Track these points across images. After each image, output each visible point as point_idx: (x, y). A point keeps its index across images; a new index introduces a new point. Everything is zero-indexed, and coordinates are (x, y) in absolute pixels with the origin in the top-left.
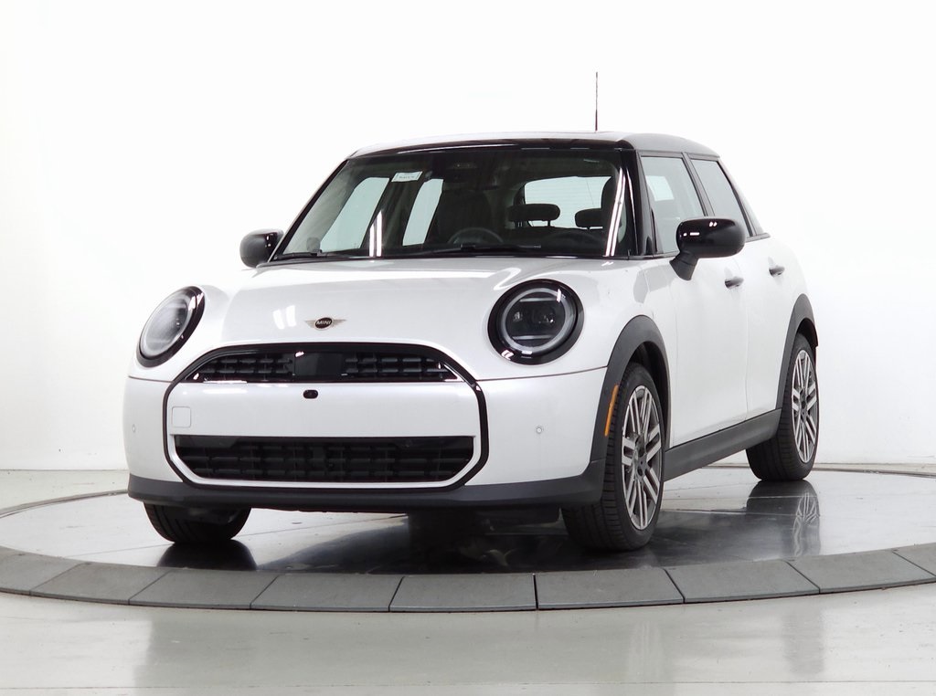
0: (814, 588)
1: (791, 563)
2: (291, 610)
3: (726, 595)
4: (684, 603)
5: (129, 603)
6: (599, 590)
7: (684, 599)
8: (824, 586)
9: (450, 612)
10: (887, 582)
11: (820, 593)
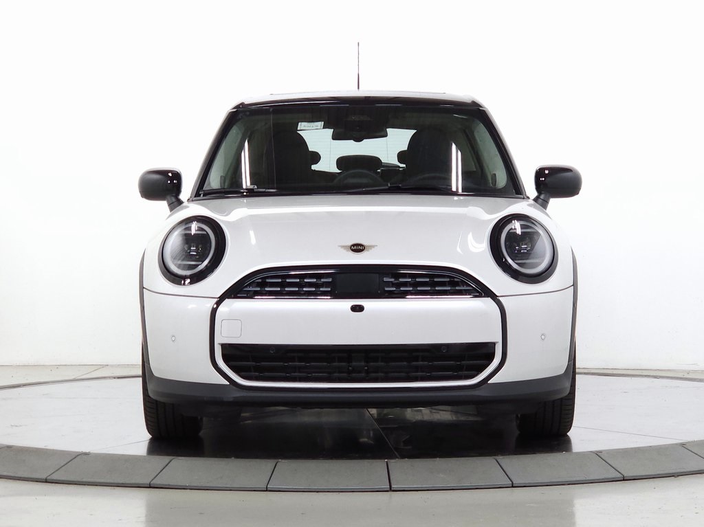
0: (619, 475)
1: (599, 454)
2: (184, 488)
3: (546, 480)
4: (513, 487)
5: (46, 481)
6: (442, 476)
7: (512, 483)
8: (627, 474)
9: (318, 492)
10: (678, 471)
11: (624, 480)
